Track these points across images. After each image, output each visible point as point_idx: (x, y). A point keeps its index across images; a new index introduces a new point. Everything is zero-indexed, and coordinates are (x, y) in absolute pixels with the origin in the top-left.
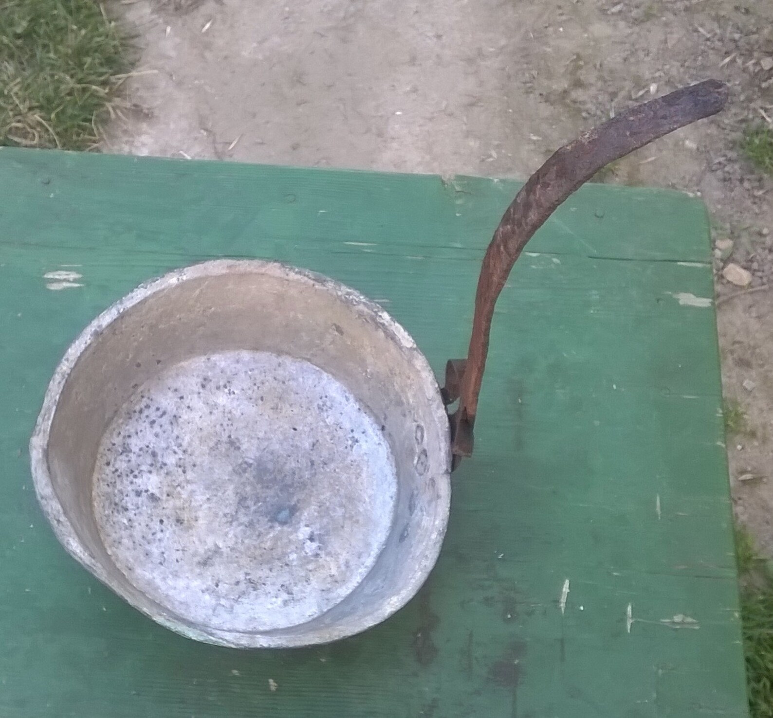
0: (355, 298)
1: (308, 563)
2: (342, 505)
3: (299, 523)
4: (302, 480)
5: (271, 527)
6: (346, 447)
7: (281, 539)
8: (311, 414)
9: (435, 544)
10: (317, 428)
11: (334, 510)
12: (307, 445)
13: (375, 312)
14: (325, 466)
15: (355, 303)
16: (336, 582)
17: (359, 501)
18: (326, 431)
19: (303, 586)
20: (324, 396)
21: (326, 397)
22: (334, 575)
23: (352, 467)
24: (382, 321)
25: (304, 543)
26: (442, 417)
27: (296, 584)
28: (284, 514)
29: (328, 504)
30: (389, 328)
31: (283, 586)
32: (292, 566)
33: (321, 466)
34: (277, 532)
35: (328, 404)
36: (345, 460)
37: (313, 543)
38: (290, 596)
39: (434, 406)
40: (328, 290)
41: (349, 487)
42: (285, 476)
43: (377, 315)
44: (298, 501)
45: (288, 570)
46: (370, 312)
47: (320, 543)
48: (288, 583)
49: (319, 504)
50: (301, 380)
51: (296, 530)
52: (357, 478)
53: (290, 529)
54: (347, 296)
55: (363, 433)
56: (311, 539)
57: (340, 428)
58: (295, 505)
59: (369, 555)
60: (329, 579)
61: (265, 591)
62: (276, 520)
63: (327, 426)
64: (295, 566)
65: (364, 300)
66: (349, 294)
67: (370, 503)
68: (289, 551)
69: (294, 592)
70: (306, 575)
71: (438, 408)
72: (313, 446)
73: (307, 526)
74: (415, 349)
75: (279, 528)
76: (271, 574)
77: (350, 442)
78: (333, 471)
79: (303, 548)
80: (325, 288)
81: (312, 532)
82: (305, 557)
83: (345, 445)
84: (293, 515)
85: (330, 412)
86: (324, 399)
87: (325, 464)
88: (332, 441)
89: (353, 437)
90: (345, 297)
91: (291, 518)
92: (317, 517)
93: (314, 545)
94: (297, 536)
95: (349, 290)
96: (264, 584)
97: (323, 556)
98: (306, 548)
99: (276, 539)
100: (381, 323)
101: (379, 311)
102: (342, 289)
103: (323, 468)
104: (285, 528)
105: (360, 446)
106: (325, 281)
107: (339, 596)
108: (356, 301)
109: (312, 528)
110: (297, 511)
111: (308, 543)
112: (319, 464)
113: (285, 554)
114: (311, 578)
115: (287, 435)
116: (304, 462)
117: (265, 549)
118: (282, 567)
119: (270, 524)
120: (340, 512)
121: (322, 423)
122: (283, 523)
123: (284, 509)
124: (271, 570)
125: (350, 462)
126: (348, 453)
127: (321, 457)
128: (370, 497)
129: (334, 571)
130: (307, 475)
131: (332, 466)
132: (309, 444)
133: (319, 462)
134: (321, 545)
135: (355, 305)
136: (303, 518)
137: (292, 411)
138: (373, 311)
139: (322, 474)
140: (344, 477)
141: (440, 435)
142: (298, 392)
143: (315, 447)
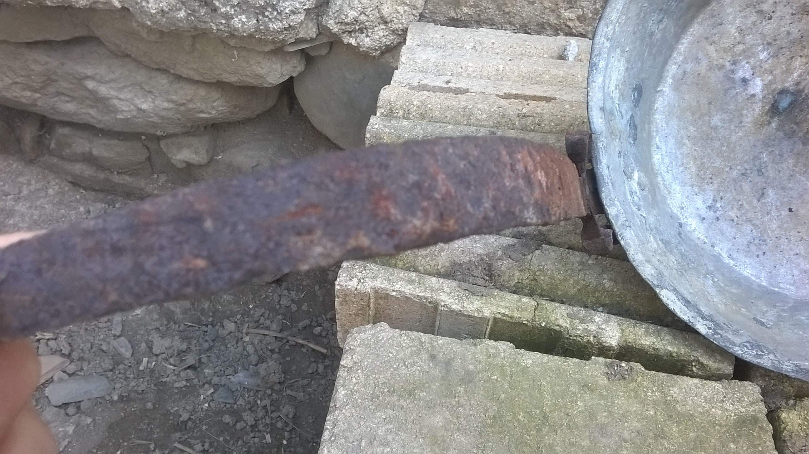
0: (750, 352)
1: (744, 51)
2: (715, 128)
3: (764, 97)
4: (770, 149)
5: (798, 84)
6: (721, 198)
7: (783, 73)
8: (773, 231)
9: (600, 54)
10: (763, 216)
11: (722, 121)
12: (770, 192)
13: (717, 334)
14: (743, 171)
15: (748, 345)
16: (707, 38)
17: (695, 137)
18: (749, 215)
19: (745, 24)
20: (761, 256)
21: (758, 256)
22: (711, 45)
23: (710, 176)
24: (705, 322)
25: (753, 74)
26: (611, 205)
27: (754, 23)
28: (784, 103)
29: (732, 127)
30: (695, 315)
31: (770, 19)
32: (763, 44)
33: (749, 171)
34: (790, 79)
35: (753, 248)
36: (721, 183)
37: (742, 76)
38: (759, 9)
39: (622, 219)
40: (790, 360)
41: (710, 152)
42: (792, 151)
43: (714, 330)
44: (769, 123)
45: (767, 39)
46: (724, 334)
47: (733, 78)
48: (764, 23)
49: (743, 124)
50: (796, 272)
51: (766, 86)
52: (703, 164)
53: (774, 86)
54: (760, 353)
55: (704, 219)
56: (745, 81)
57: (733, 220)
58: (772, 117)
59: (673, 78)
60: (716, 38)
61: (791, 7)
62: (792, 93)
63: (749, 221)
64: (759, 45)
65: (736, 348)
66: (760, 357)
67: (682, 138)
68: (770, 61)
69: (755, 14)
70: (744, 36)
71: (617, 216)
72: (763, 194)
73: (753, 96)
74: (658, 286)
75: (787, 85)
76: (788, 29)
77: (718, 205)
78: (733, 167)
79: (753, 68)
80: (794, 362)
81: (745, 90)
82: (749, 57)
83: (723, 201)
84: (773, 105)
85: (749, 238)
86: (760, 253)
87: (743, 174)
88: (740, 203)
89: (715, 212)
90: (763, 352)
91: (775, 101)
92: (743, 108)
93: (740, 74)
94: (762, 80)
95: (759, 361)
96: (792, 14)
97: (727, 64)
98: (749, 69)
99: (788, 71)
100: (707, 320)
101: (713, 335)
102: (770, 361)
103: (746, 170)
104: (780, 87)
105: (704, 202)
106: (797, 371)
107: (700, 24)
108: (746, 347)
109: (747, 94)
110: (769, 110)
111: (747, 75)
112: (752, 173)
113: (775, 56)
114: (737, 34)
115: (800, 201)
116: (771, 172)
117: (801, 56)
118: (776, 40)
119: (800, 87)
120: (716, 120)
121: (757, 222)
122: (783, 92)
123: (785, 110)
124: (788, 33)
125: (715, 182)
126: (719, 191)
127: (750, 181)
128: (684, 144)
129: (712, 48)
130: (765, 157)
131: (735, 174)
132: (768, 195)
133: (752, 175)
134: (732, 76)
135: (747, 342)
136: (760, 104)
137: (799, 232)
138: (721, 335)
139: (746, 162)
140: (718, 163)
141: (610, 184)
142: (795, 257)
143: (760, 192)
